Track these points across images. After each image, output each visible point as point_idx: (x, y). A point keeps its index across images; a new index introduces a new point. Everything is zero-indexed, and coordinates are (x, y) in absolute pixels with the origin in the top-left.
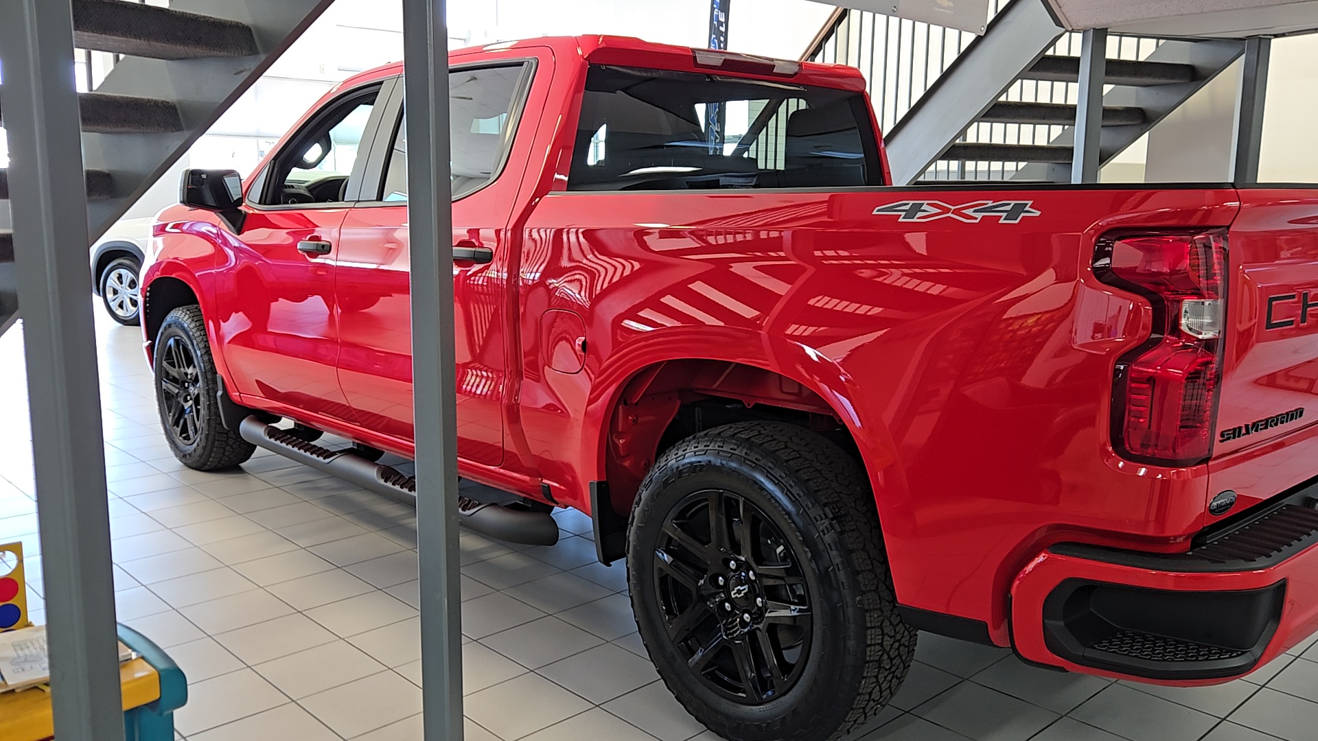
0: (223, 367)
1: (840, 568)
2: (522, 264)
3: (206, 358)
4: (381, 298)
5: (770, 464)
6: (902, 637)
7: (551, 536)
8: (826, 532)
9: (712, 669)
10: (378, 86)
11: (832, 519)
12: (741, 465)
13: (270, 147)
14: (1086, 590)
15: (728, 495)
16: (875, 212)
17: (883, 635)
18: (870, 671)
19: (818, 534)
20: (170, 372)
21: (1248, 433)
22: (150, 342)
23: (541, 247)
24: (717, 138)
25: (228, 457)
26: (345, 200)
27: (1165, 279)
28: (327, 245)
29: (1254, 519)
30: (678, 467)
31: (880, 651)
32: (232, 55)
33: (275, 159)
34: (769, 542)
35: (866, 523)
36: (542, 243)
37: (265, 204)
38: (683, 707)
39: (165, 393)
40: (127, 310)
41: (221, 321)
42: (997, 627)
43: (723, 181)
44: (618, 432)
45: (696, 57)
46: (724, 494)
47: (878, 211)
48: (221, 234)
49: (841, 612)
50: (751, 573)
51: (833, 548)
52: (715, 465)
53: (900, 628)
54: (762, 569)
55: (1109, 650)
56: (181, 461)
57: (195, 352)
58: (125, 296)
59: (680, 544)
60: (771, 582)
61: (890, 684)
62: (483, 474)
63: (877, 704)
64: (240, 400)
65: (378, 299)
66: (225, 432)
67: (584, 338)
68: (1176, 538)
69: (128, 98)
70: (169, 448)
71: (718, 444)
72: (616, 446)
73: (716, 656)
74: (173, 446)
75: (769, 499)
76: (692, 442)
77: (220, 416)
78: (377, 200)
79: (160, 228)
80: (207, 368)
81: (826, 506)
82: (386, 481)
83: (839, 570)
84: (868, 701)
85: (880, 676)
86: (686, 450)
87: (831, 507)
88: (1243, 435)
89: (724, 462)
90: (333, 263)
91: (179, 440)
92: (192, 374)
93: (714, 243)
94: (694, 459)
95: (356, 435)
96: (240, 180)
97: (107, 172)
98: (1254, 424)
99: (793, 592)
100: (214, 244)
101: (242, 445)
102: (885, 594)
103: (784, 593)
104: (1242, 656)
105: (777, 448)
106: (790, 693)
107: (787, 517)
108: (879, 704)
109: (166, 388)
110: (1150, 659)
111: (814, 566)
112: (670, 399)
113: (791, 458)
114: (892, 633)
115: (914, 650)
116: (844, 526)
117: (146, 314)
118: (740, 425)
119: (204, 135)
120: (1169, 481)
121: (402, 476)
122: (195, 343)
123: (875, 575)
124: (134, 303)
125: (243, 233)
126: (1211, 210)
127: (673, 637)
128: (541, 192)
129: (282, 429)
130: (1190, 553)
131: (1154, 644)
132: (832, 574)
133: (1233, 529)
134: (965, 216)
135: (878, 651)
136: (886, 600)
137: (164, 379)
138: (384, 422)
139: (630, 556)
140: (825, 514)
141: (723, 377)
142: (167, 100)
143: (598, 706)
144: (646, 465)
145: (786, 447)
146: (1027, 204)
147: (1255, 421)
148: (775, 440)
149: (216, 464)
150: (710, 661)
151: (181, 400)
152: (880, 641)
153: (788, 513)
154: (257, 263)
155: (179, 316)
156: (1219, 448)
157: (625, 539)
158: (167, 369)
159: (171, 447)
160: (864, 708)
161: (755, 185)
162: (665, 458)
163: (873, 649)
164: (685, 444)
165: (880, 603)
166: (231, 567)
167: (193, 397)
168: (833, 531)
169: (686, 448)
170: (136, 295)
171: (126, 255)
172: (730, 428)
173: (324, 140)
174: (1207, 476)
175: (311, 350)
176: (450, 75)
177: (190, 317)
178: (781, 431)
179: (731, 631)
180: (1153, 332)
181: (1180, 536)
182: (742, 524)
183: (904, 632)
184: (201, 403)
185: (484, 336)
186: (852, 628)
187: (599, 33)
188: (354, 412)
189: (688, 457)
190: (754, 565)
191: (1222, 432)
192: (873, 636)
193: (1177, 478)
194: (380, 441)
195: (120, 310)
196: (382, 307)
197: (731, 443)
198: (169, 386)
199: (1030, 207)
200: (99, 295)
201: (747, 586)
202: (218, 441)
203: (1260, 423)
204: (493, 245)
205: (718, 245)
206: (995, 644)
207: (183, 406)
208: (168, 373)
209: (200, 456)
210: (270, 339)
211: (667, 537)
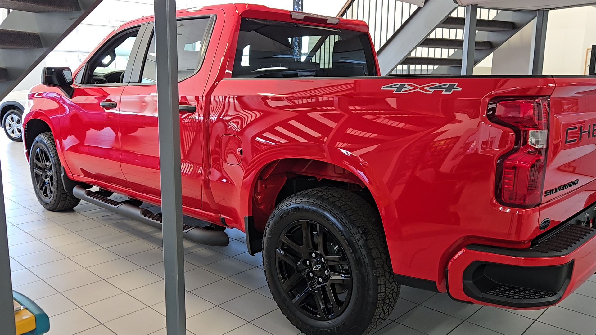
0: (64, 162)
1: (366, 257)
2: (210, 113)
3: (56, 158)
4: (139, 128)
5: (332, 208)
6: (394, 288)
7: (226, 242)
8: (359, 240)
9: (304, 304)
10: (139, 28)
11: (362, 234)
12: (318, 208)
13: (85, 57)
14: (483, 266)
15: (311, 222)
16: (382, 89)
17: (386, 288)
18: (380, 305)
19: (355, 241)
20: (38, 164)
21: (556, 191)
22: (27, 150)
23: (220, 105)
24: (298, 54)
25: (67, 204)
26: (123, 82)
27: (521, 120)
28: (115, 104)
29: (557, 231)
30: (287, 210)
31: (384, 295)
32: (68, 10)
33: (88, 62)
34: (332, 244)
35: (377, 236)
36: (220, 103)
37: (83, 84)
38: (290, 322)
39: (35, 174)
40: (16, 134)
41: (62, 139)
42: (440, 283)
43: (299, 74)
44: (258, 193)
45: (291, 15)
46: (310, 222)
47: (384, 88)
48: (62, 98)
49: (366, 277)
50: (322, 259)
51: (362, 248)
52: (305, 209)
53: (393, 284)
54: (328, 257)
55: (494, 294)
56: (44, 207)
57: (50, 155)
58: (15, 128)
59: (288, 245)
60: (332, 263)
61: (388, 311)
62: (191, 213)
63: (382, 320)
64: (72, 178)
65: (137, 130)
66: (66, 193)
67: (241, 148)
68: (524, 242)
69: (14, 31)
70: (38, 201)
71: (307, 198)
72: (256, 199)
73: (306, 298)
74: (40, 199)
75: (332, 225)
76: (294, 198)
77: (63, 186)
78: (139, 82)
79: (32, 95)
80: (56, 163)
81: (359, 228)
82: (145, 216)
83: (365, 258)
84: (379, 318)
85: (384, 307)
86: (291, 201)
87: (361, 228)
88: (554, 193)
89: (309, 207)
90: (118, 112)
91: (43, 197)
92: (49, 165)
93: (297, 103)
94: (295, 206)
95: (130, 194)
96: (71, 72)
97: (4, 68)
98: (559, 188)
99: (342, 267)
100: (59, 103)
101: (74, 199)
102: (387, 269)
103: (338, 268)
104: (555, 296)
105: (335, 200)
106: (342, 315)
107: (340, 233)
108: (383, 319)
109: (36, 172)
110: (513, 298)
111: (353, 255)
112: (282, 176)
113: (342, 205)
114: (390, 287)
115: (399, 294)
116: (367, 237)
117: (25, 137)
118: (317, 189)
119: (52, 51)
120: (522, 215)
121: (152, 214)
122: (50, 151)
123: (382, 260)
124: (20, 131)
125: (73, 98)
126: (542, 88)
127: (285, 289)
128: (219, 79)
129: (93, 191)
130: (531, 248)
131: (514, 291)
132: (362, 260)
133: (549, 236)
134: (425, 90)
135: (383, 296)
136: (387, 271)
137: (35, 168)
138: (143, 188)
139: (264, 251)
140: (358, 231)
141: (307, 166)
142: (35, 32)
143: (249, 322)
144: (271, 208)
145: (339, 200)
146: (455, 85)
147: (559, 186)
148: (334, 196)
149: (61, 208)
150: (303, 301)
151: (44, 178)
152: (384, 291)
153: (341, 231)
154: (79, 112)
155: (42, 137)
156: (544, 199)
157: (262, 243)
158: (36, 163)
159: (39, 200)
160: (376, 322)
161: (315, 75)
162: (281, 205)
163: (381, 295)
164: (290, 198)
165: (384, 273)
166: (69, 258)
167: (50, 176)
168: (362, 239)
169: (291, 200)
170: (20, 127)
171: (16, 108)
172: (312, 191)
173: (112, 53)
174: (539, 212)
175: (106, 154)
176: (177, 22)
177: (47, 138)
178: (336, 192)
179: (314, 286)
180: (515, 145)
181: (526, 240)
182: (318, 236)
183: (395, 286)
184: (53, 179)
185: (190, 146)
186: (371, 285)
187: (246, 3)
188: (129, 183)
189: (292, 204)
190: (324, 255)
191: (546, 191)
192: (381, 289)
193: (526, 213)
194: (141, 197)
195: (13, 134)
196: (140, 132)
197: (313, 198)
198: (37, 171)
199: (457, 86)
200: (2, 127)
201: (320, 265)
202: (62, 197)
203: (561, 187)
204: (196, 104)
205: (299, 104)
206: (440, 291)
207: (45, 181)
208: (37, 165)
209: (53, 205)
210: (87, 148)
211: (282, 242)
